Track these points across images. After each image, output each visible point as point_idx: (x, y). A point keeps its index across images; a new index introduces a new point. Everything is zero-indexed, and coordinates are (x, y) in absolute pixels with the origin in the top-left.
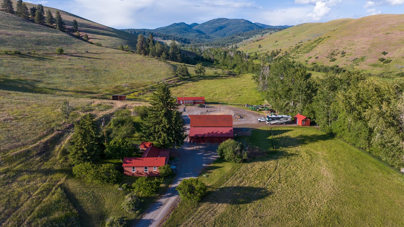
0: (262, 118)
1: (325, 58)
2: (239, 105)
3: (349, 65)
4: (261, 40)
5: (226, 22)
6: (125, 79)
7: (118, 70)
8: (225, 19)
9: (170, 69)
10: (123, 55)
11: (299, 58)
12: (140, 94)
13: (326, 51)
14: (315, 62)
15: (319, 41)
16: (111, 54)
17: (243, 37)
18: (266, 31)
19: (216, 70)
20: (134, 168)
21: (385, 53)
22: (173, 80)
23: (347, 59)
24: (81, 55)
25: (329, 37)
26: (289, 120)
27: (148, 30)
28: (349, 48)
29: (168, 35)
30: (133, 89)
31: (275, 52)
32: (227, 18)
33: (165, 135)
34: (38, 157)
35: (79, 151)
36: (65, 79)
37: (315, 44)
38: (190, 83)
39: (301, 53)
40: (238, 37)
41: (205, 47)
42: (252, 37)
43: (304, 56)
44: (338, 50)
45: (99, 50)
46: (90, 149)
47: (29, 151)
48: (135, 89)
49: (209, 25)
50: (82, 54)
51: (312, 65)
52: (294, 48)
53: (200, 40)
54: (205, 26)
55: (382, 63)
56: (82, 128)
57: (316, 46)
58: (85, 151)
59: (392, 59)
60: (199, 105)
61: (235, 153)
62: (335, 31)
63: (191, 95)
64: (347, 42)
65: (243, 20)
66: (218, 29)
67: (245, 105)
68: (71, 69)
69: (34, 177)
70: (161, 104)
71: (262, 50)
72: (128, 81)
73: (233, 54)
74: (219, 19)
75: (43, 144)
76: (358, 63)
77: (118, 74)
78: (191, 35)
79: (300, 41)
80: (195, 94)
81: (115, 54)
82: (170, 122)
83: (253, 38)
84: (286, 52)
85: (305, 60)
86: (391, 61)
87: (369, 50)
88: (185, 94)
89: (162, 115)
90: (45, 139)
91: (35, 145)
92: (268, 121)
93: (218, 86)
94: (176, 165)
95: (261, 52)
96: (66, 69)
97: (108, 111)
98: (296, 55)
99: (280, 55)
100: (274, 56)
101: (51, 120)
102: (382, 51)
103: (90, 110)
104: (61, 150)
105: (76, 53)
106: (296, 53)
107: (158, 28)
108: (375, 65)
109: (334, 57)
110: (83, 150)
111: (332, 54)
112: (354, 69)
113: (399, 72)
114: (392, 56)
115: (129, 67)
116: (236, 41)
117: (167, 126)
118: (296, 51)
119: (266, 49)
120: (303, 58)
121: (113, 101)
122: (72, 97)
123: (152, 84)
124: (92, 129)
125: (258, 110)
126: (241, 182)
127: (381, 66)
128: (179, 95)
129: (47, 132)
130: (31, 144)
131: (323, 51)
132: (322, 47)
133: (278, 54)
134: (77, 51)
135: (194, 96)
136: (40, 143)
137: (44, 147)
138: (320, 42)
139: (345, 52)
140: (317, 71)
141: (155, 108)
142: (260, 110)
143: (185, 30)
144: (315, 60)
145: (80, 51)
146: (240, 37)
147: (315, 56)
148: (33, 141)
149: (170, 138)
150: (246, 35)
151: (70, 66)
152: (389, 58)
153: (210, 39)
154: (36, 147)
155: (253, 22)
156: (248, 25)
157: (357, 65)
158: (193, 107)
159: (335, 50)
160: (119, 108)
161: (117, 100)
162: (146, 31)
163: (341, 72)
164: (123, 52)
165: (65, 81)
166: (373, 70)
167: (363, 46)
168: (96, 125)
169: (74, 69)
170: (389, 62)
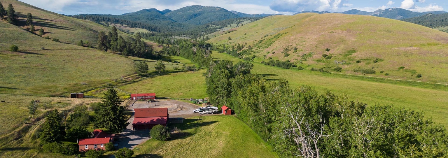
0: (197, 109)
1: (281, 53)
2: (185, 99)
3: (299, 60)
4: (233, 31)
5: (201, 10)
6: (83, 77)
7: (77, 68)
8: (200, 6)
9: (130, 66)
10: (83, 51)
11: (259, 52)
12: (97, 92)
13: (282, 47)
14: (272, 57)
15: (277, 37)
16: (69, 51)
17: (218, 27)
18: (241, 20)
19: (177, 66)
20: (87, 146)
21: (328, 50)
22: (131, 77)
23: (298, 54)
24: (37, 52)
25: (286, 33)
26: (216, 110)
27: (114, 15)
28: (301, 44)
29: (136, 22)
30: (91, 86)
31: (241, 45)
32: (203, 6)
33: (111, 123)
34: (15, 141)
35: (47, 135)
36: (22, 79)
37: (274, 40)
38: (149, 80)
39: (261, 47)
40: (212, 26)
41: (176, 36)
42: (227, 26)
43: (264, 51)
44: (292, 46)
45: (57, 47)
46: (55, 133)
47: (7, 138)
48: (92, 87)
49: (183, 12)
50: (38, 50)
51: (269, 59)
52: (257, 42)
53: (172, 28)
54: (178, 13)
55: (325, 59)
56: (50, 119)
57: (274, 42)
58: (52, 135)
59: (332, 56)
60: (149, 100)
61: (161, 134)
62: (292, 27)
63: (146, 92)
64: (300, 39)
65: (219, 8)
66: (193, 17)
67: (189, 99)
68: (28, 67)
69: (15, 153)
70: (109, 101)
71: (231, 43)
72: (86, 79)
73: (196, 50)
74: (194, 6)
75: (17, 133)
76: (306, 59)
77: (76, 72)
78: (163, 22)
79: (266, 35)
80: (150, 90)
81: (74, 51)
82: (115, 114)
83: (226, 29)
84: (250, 46)
85: (264, 55)
86: (332, 57)
87: (316, 47)
88: (140, 91)
89: (110, 108)
90: (18, 130)
91: (11, 133)
92: (200, 112)
93: (175, 81)
94: (118, 144)
95: (230, 45)
96: (23, 67)
97: (67, 108)
98: (257, 49)
99: (245, 49)
100: (239, 50)
101: (18, 116)
102: (326, 48)
103: (51, 107)
104: (31, 136)
105: (31, 50)
106: (258, 48)
107: (125, 14)
108: (319, 61)
109: (288, 53)
110: (50, 134)
111: (287, 50)
112: (302, 64)
113: (336, 67)
114: (333, 52)
115: (88, 64)
116: (210, 30)
117: (113, 117)
118: (258, 45)
119: (235, 42)
120: (262, 52)
121: (71, 98)
122: (32, 96)
123: (111, 81)
124: (57, 121)
125: (198, 103)
126: (160, 152)
127: (324, 62)
128: (134, 91)
129: (18, 125)
130: (8, 133)
131: (279, 46)
132: (279, 43)
133: (243, 47)
134: (33, 47)
135: (148, 93)
136: (15, 132)
137: (18, 135)
138: (279, 37)
139: (297, 48)
140: (271, 66)
141: (105, 104)
142: (200, 103)
143: (157, 16)
144: (272, 54)
145: (35, 48)
146: (214, 26)
147: (273, 51)
148: (9, 130)
149: (115, 125)
150: (221, 24)
151: (26, 65)
152: (331, 54)
153: (183, 28)
154: (12, 135)
155: (229, 11)
156: (224, 13)
157: (306, 60)
158: (145, 102)
159: (290, 46)
160: (76, 105)
161: (75, 97)
162: (110, 17)
163: (291, 66)
164: (83, 47)
165: (22, 80)
166: (317, 65)
167: (312, 43)
168: (59, 117)
169: (30, 67)
170: (330, 58)
